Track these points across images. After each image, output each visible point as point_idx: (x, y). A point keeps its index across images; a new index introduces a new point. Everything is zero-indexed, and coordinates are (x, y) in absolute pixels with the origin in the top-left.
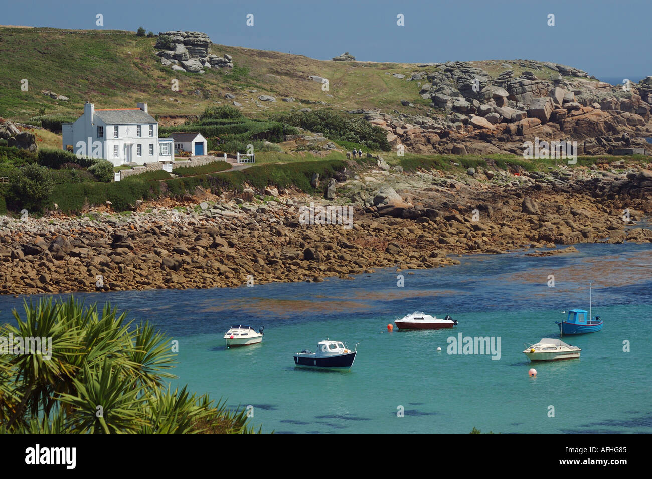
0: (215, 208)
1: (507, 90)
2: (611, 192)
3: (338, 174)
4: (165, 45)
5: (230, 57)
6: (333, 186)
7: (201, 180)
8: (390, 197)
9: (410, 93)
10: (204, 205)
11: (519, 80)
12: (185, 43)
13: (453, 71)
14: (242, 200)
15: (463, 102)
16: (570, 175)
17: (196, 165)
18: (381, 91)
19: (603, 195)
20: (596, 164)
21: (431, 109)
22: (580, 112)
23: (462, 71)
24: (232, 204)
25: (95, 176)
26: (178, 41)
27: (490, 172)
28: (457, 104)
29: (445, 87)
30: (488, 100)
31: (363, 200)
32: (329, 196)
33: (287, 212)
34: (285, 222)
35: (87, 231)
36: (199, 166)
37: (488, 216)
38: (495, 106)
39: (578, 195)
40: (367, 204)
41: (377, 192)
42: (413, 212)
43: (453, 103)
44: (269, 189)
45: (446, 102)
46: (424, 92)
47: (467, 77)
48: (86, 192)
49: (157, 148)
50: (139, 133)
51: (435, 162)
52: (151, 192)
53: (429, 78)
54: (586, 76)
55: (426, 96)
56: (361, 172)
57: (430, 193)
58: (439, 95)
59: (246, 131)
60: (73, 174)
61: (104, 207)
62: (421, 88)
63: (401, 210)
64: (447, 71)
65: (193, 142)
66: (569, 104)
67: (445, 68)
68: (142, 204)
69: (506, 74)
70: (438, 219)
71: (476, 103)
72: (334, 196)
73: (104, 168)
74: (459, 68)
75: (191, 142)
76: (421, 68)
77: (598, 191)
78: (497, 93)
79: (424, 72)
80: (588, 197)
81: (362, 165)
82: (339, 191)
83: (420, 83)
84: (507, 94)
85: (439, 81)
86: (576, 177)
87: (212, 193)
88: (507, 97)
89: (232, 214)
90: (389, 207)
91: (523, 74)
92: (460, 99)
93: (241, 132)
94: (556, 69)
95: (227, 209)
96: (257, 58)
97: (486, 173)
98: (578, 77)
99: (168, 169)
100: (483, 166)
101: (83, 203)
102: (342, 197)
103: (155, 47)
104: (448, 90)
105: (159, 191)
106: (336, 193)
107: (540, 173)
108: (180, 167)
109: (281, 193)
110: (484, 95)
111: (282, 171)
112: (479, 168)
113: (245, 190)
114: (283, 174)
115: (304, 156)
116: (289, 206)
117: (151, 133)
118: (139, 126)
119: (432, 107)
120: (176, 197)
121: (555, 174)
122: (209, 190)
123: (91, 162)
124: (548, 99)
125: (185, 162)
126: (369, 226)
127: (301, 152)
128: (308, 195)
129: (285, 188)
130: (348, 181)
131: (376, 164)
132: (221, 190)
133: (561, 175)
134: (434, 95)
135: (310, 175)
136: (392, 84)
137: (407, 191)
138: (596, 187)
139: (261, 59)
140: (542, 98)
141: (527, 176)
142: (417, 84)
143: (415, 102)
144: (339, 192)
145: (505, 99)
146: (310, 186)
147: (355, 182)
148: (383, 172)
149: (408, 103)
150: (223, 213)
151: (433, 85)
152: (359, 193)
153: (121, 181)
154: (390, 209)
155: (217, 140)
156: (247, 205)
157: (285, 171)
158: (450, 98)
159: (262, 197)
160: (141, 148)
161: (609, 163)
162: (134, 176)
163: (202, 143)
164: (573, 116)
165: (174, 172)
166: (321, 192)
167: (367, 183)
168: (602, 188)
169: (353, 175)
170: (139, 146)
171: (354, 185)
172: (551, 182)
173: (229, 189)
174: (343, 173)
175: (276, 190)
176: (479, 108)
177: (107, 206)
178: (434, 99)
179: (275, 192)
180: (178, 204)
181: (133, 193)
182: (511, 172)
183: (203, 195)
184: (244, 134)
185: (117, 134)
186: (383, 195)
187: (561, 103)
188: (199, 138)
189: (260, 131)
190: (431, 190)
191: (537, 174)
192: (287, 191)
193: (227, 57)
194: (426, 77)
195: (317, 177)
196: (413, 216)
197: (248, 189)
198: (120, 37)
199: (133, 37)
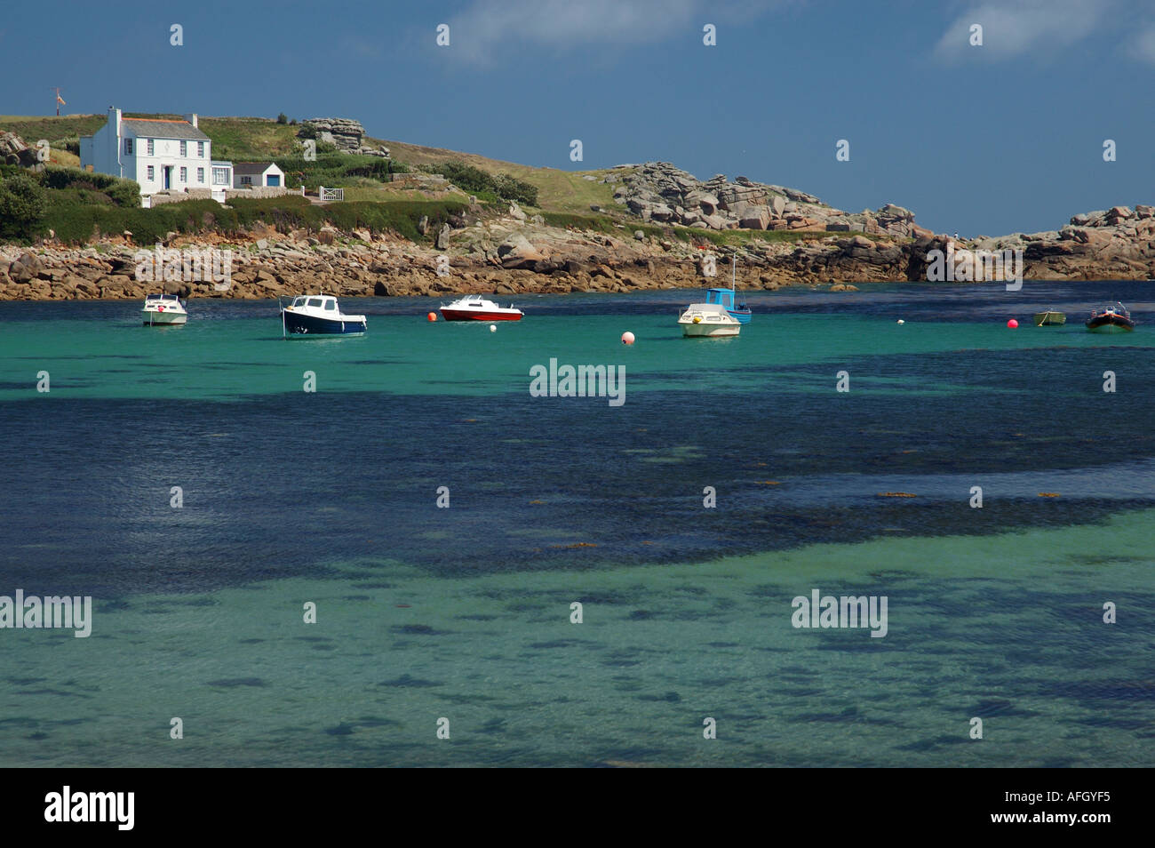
0: (277, 246)
1: (718, 198)
2: (816, 264)
3: (454, 218)
4: (309, 133)
5: (387, 150)
6: (447, 232)
7: (263, 213)
8: (519, 247)
9: (601, 196)
10: (262, 243)
11: (731, 186)
12: (333, 132)
13: (653, 172)
14: (317, 241)
15: (663, 208)
16: (768, 249)
17: (260, 196)
18: (567, 193)
19: (805, 268)
20: (802, 240)
21: (626, 216)
22: (803, 223)
23: (664, 173)
24: (303, 244)
25: (113, 200)
26: (325, 130)
27: (667, 243)
28: (657, 211)
29: (644, 191)
30: (695, 206)
31: (486, 251)
32: (440, 246)
33: (376, 258)
34: (370, 268)
35: (87, 262)
36: (264, 199)
37: (648, 273)
38: (702, 215)
39: (774, 269)
40: (489, 256)
41: (505, 242)
42: (549, 265)
43: (653, 209)
44: (358, 232)
45: (643, 208)
46: (618, 196)
47: (670, 179)
48: (97, 217)
49: (208, 173)
50: (184, 152)
51: (593, 222)
52: (190, 224)
53: (624, 180)
54: (817, 202)
55: (621, 201)
56: (487, 219)
57: (575, 247)
58: (635, 199)
59: (339, 165)
60: (82, 196)
61: (121, 238)
62: (614, 191)
63: (533, 262)
64: (646, 172)
65: (265, 175)
66: (790, 215)
67: (645, 169)
68: (176, 237)
69: (717, 179)
70: (579, 273)
71: (680, 210)
72: (446, 245)
73: (126, 189)
74: (661, 169)
75: (261, 173)
76: (617, 170)
77: (800, 263)
78: (705, 200)
79: (619, 174)
80: (787, 271)
81: (490, 212)
82: (453, 240)
83: (613, 187)
84: (718, 202)
85: (636, 184)
86: (776, 252)
87: (277, 231)
88: (717, 205)
89: (300, 255)
90: (517, 258)
91: (737, 180)
92: (660, 205)
93: (332, 167)
94: (783, 193)
95: (294, 249)
96: (421, 154)
97: (662, 245)
98: (808, 202)
99: (221, 199)
100: (659, 236)
101: (90, 232)
102: (457, 248)
103: (297, 136)
104: (647, 194)
105: (200, 222)
106: (450, 242)
107: (731, 247)
108: (237, 197)
109: (374, 238)
110: (689, 202)
111: (378, 211)
112: (653, 237)
113: (323, 229)
114: (380, 214)
115: (411, 195)
116: (381, 252)
117: (201, 153)
118: (183, 142)
119: (627, 213)
120: (226, 233)
121: (750, 248)
122: (274, 226)
123: (110, 182)
124: (764, 207)
126: (485, 278)
127: (407, 191)
128: (413, 244)
129: (381, 231)
130: (466, 228)
131: (508, 212)
132: (290, 227)
133: (757, 249)
134: (629, 199)
135: (415, 217)
136: (581, 186)
137: (544, 242)
138: (798, 258)
139: (425, 155)
140: (758, 207)
141: (715, 250)
142: (610, 188)
143: (607, 207)
144: (455, 241)
145: (715, 207)
146: (415, 232)
147: (476, 229)
148: (516, 221)
149: (598, 208)
150: (286, 253)
151: (629, 188)
152: (479, 242)
153: (151, 208)
154: (518, 262)
155: (300, 176)
156: (323, 248)
157: (382, 212)
158: (649, 203)
159: (347, 240)
160: (186, 173)
161: (818, 239)
162: (169, 204)
163: (278, 177)
164: (794, 228)
165: (228, 202)
166: (430, 241)
167: (493, 231)
168: (805, 260)
169: (475, 221)
170: (184, 169)
171: (474, 233)
172: (744, 257)
173: (300, 227)
174: (462, 218)
175: (367, 233)
176: (683, 216)
177: (125, 237)
178: (630, 204)
179: (365, 235)
180: (228, 241)
181: (164, 223)
182: (694, 244)
183: (264, 232)
184: (336, 170)
185: (151, 150)
186: (511, 244)
187: (780, 213)
188: (273, 169)
189: (358, 166)
190: (577, 243)
191: (726, 247)
192: (382, 236)
193: (382, 150)
194: (621, 179)
195: (424, 220)
196: (548, 270)
197: (328, 228)
198: (257, 125)
199: (271, 125)
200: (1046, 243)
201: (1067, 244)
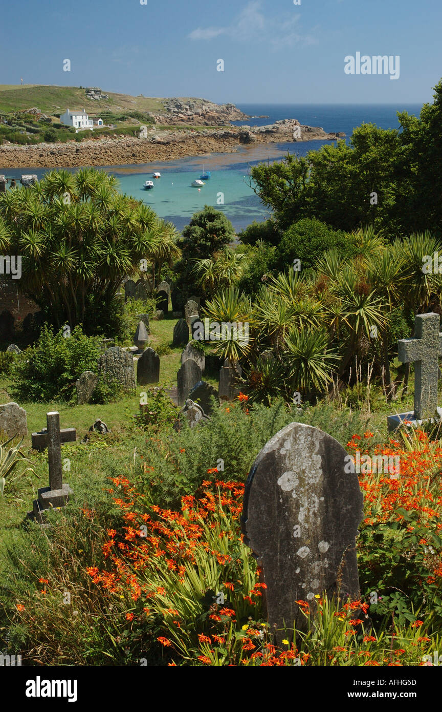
0: (106, 141)
2: (220, 137)
4: (88, 91)
6: (140, 135)
7: (101, 133)
8: (157, 138)
9: (161, 107)
10: (102, 140)
12: (94, 91)
13: (173, 100)
14: (113, 139)
18: (152, 106)
20: (215, 129)
21: (167, 112)
22: (210, 113)
23: (176, 100)
24: (111, 140)
25: (70, 131)
26: (92, 90)
27: (185, 131)
28: (175, 110)
30: (184, 109)
32: (139, 138)
33: (127, 142)
34: (127, 145)
35: (69, 148)
36: (101, 128)
37: (185, 144)
38: (186, 111)
39: (210, 138)
40: (150, 140)
41: (153, 137)
43: (173, 110)
44: (121, 136)
45: (171, 110)
46: (165, 106)
48: (68, 136)
49: (88, 123)
50: (83, 118)
51: (169, 128)
52: (87, 136)
53: (166, 102)
54: (211, 103)
55: (165, 108)
57: (168, 137)
58: (169, 108)
59: (114, 118)
60: (64, 130)
61: (73, 140)
63: (160, 142)
66: (207, 111)
67: (171, 99)
68: (84, 139)
69: (189, 102)
70: (171, 145)
71: (180, 110)
73: (72, 128)
75: (98, 121)
76: (164, 100)
77: (216, 137)
78: (186, 107)
80: (213, 139)
85: (169, 103)
87: (105, 136)
89: (111, 143)
90: (156, 141)
91: (193, 102)
94: (203, 100)
96: (115, 96)
98: (209, 103)
99: (92, 129)
101: (67, 139)
102: (142, 138)
103: (85, 92)
104: (172, 106)
105: (89, 136)
107: (200, 131)
108: (95, 129)
110: (182, 108)
112: (182, 130)
114: (125, 131)
115: (131, 126)
116: (127, 140)
117: (86, 118)
120: (94, 138)
121: (204, 132)
123: (69, 127)
124: (201, 109)
125: (96, 127)
126: (151, 147)
127: (130, 124)
129: (126, 135)
130: (144, 133)
131: (152, 128)
132: (108, 136)
135: (133, 131)
136: (155, 104)
137: (162, 136)
138: (215, 135)
139: (117, 96)
140: (199, 109)
141: (196, 132)
142: (163, 104)
143: (162, 110)
145: (188, 109)
146: (133, 135)
148: (155, 131)
149: (160, 110)
151: (168, 105)
152: (148, 137)
153: (78, 133)
155: (106, 120)
159: (119, 138)
160: (83, 123)
161: (219, 129)
162: (82, 131)
163: (101, 122)
166: (137, 137)
167: (150, 134)
176: (181, 112)
179: (123, 136)
181: (82, 136)
182: (191, 131)
183: (102, 137)
185: (76, 118)
186: (155, 137)
187: (204, 111)
188: (100, 120)
189: (118, 118)
196: (164, 144)
197: (115, 135)
198: (75, 89)
199: (79, 89)
200: (270, 129)
201: (274, 130)
